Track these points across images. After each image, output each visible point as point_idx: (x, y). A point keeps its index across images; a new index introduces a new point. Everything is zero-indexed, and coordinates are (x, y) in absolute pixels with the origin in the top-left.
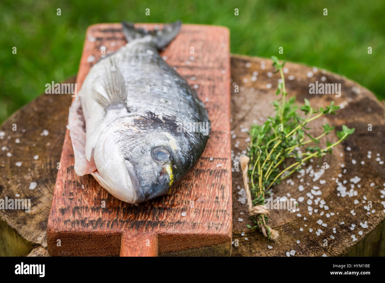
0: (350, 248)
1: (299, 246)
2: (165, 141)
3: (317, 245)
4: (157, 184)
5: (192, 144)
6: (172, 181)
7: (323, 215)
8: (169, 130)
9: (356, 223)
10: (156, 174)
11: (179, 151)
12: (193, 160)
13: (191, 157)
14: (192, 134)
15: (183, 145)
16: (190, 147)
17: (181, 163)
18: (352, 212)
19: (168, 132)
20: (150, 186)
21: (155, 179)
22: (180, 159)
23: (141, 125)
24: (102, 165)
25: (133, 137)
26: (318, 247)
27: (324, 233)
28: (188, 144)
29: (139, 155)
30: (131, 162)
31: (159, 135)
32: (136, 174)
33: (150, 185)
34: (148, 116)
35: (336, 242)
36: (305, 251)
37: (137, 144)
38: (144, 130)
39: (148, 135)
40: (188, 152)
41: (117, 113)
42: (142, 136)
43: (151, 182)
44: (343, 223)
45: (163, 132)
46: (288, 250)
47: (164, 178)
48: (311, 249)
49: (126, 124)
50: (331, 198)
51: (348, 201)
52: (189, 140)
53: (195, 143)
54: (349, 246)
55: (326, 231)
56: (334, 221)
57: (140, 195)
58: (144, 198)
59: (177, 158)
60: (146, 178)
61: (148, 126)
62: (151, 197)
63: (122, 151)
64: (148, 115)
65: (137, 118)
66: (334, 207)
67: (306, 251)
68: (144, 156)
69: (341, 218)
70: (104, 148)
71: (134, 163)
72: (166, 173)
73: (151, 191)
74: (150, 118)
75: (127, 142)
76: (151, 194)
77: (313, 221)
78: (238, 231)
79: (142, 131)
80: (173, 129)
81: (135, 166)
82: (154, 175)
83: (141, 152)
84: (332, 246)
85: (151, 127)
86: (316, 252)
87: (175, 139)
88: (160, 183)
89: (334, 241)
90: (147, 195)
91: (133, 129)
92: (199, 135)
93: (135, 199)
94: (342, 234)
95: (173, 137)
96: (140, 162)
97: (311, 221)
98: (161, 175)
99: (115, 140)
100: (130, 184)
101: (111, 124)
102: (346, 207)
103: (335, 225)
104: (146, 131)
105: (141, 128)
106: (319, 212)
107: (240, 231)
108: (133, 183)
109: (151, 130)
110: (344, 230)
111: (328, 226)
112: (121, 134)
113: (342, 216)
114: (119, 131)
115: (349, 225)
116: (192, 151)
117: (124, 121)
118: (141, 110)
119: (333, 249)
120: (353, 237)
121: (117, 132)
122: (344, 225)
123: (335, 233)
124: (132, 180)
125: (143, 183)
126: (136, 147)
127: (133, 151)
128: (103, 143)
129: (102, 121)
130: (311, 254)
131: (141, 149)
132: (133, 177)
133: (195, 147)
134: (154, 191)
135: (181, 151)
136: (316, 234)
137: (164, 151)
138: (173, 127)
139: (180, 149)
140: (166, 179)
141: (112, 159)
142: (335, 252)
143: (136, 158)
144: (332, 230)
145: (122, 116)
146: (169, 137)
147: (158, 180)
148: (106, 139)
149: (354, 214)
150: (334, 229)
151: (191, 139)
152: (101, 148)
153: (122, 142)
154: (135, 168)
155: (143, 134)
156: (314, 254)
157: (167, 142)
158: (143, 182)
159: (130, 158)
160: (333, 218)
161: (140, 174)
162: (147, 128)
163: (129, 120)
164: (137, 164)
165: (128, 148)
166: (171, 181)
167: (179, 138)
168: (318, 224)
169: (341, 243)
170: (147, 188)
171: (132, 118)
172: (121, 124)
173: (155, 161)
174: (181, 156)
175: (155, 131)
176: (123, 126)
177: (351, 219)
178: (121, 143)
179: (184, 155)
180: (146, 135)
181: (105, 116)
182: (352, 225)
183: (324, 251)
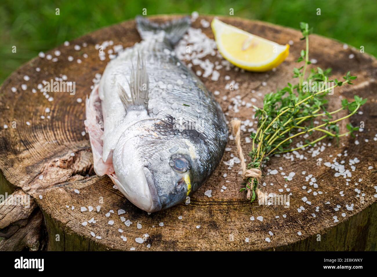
0: (329, 229)
1: (276, 221)
2: (185, 149)
3: (296, 221)
4: (174, 194)
5: (211, 152)
6: (190, 191)
7: (311, 193)
8: (188, 137)
9: (342, 204)
10: (174, 183)
11: (198, 160)
12: (211, 169)
13: (209, 166)
14: (212, 141)
15: (202, 153)
16: (209, 155)
17: (200, 172)
18: (341, 193)
19: (188, 139)
20: (168, 196)
21: (173, 188)
22: (199, 168)
23: (161, 130)
24: (121, 169)
25: (153, 143)
26: (296, 224)
27: (306, 211)
28: (207, 152)
29: (158, 162)
30: (150, 170)
31: (179, 141)
32: (155, 183)
33: (168, 194)
34: (168, 121)
35: (316, 221)
36: (281, 226)
37: (156, 150)
38: (164, 135)
39: (168, 141)
40: (207, 161)
41: (138, 115)
42: (162, 143)
43: (169, 192)
44: (328, 203)
45: (182, 139)
46: (265, 223)
47: (182, 188)
48: (287, 225)
49: (146, 128)
50: (323, 177)
51: (340, 181)
52: (208, 148)
53: (214, 151)
54: (329, 226)
55: (309, 209)
56: (320, 200)
57: (157, 204)
58: (161, 207)
59: (195, 167)
60: (164, 187)
61: (168, 132)
62: (167, 207)
63: (142, 157)
64: (169, 119)
65: (158, 122)
66: (324, 186)
67: (283, 226)
68: (163, 164)
69: (328, 197)
70: (123, 152)
71: (153, 170)
72: (184, 183)
73: (169, 200)
74: (170, 122)
75: (147, 147)
76: (169, 203)
77: (298, 197)
78: (219, 198)
79: (162, 137)
80: (193, 136)
81: (153, 175)
82: (171, 185)
83: (160, 159)
84: (311, 225)
85: (171, 133)
86: (293, 229)
87: (194, 147)
88: (177, 193)
89: (314, 220)
90: (164, 205)
91: (153, 134)
92: (218, 142)
93: (152, 208)
94: (324, 213)
95: (193, 144)
96: (158, 170)
97: (297, 197)
98: (179, 184)
99: (134, 145)
100: (148, 192)
101: (132, 127)
102: (336, 188)
103: (320, 204)
104: (167, 137)
105: (161, 134)
106: (307, 190)
107: (221, 198)
108: (151, 192)
109: (171, 136)
110: (328, 210)
111: (312, 204)
112: (142, 139)
113: (329, 196)
114: (140, 135)
115: (335, 206)
116: (210, 159)
117: (145, 125)
118: (161, 114)
119: (311, 228)
120: (335, 218)
121: (137, 137)
122: (329, 205)
123: (317, 212)
124: (150, 189)
125: (161, 193)
126: (156, 154)
127: (152, 158)
128: (122, 147)
129: (122, 122)
130: (286, 229)
131: (160, 156)
132: (151, 186)
133: (214, 155)
134: (171, 200)
135: (200, 160)
136: (297, 211)
137: (183, 160)
138: (193, 134)
139: (199, 157)
140: (184, 188)
141: (131, 165)
142: (312, 231)
143: (155, 166)
144: (315, 208)
145: (143, 119)
146: (188, 145)
147: (175, 189)
148: (125, 143)
149: (343, 195)
150: (318, 208)
151: (211, 147)
152: (120, 153)
153: (141, 147)
154: (153, 176)
155: (163, 140)
156: (290, 231)
157: (186, 150)
158: (161, 191)
159: (149, 165)
160: (320, 197)
161: (158, 183)
162: (167, 133)
163: (150, 125)
164: (156, 172)
165: (148, 154)
166: (188, 191)
167: (198, 145)
168: (302, 201)
169: (321, 223)
170: (165, 198)
171: (153, 122)
172: (142, 128)
173: (173, 170)
174: (200, 165)
175: (175, 137)
176: (144, 130)
177: (338, 200)
178: (141, 149)
179: (202, 164)
180: (166, 141)
181: (125, 117)
182: (337, 206)
183: (300, 228)
